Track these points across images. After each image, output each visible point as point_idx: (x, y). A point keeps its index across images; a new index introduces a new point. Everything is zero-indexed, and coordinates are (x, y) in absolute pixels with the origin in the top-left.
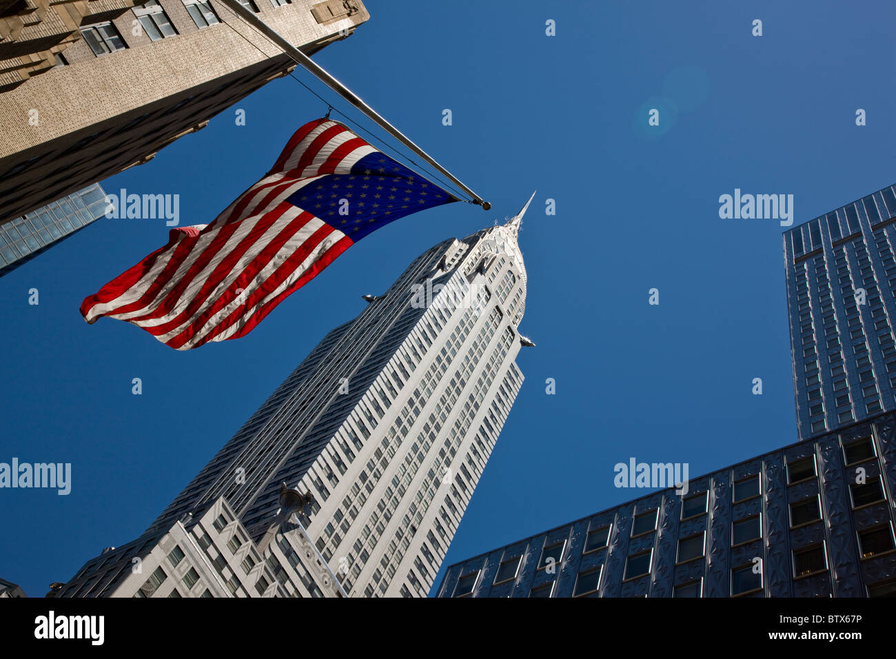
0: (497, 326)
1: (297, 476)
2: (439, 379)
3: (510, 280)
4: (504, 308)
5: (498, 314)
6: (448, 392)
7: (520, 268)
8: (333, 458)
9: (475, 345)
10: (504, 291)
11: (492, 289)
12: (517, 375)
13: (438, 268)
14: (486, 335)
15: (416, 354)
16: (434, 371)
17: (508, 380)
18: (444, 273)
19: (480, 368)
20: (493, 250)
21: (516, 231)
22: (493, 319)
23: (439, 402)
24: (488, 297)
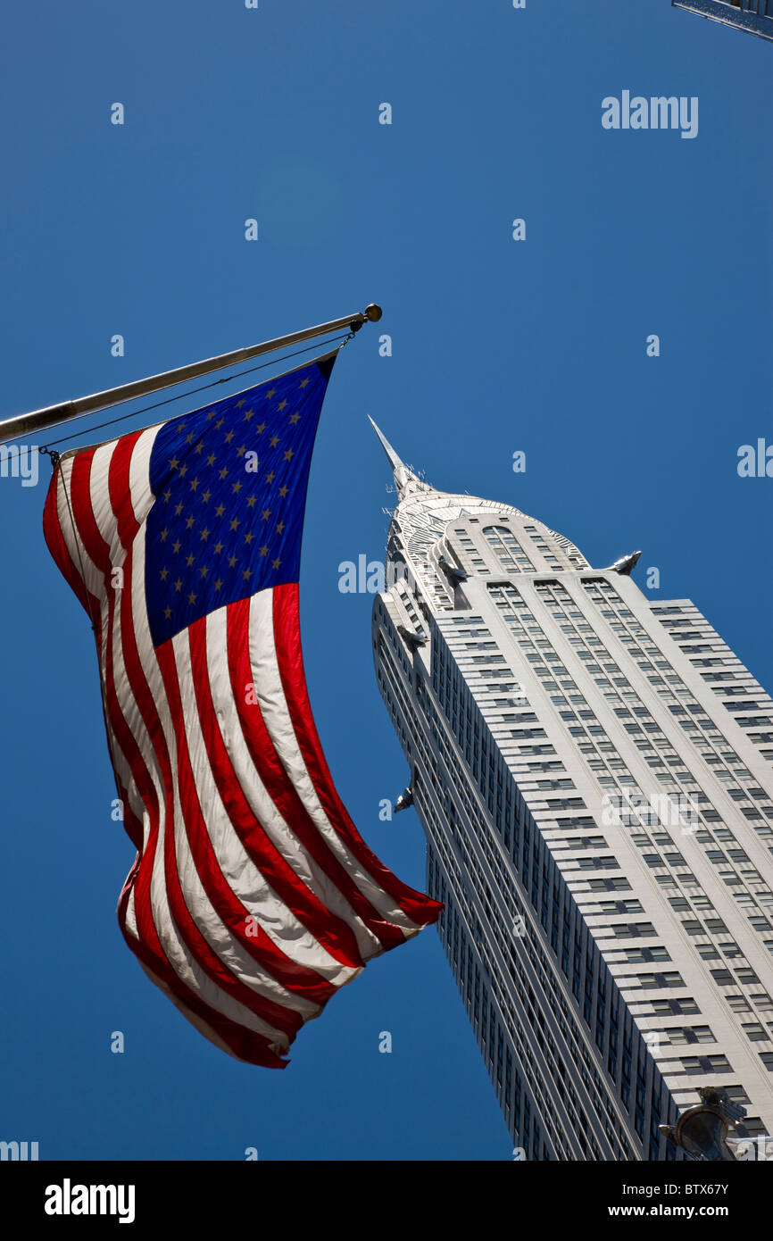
0: (571, 600)
1: (661, 1097)
2: (613, 749)
3: (501, 536)
4: (545, 572)
5: (551, 587)
6: (644, 746)
7: (490, 510)
8: (658, 1013)
9: (584, 655)
10: (514, 557)
11: (499, 574)
12: (676, 610)
13: (414, 651)
14: (575, 627)
15: (546, 767)
16: (593, 750)
17: (677, 630)
18: (428, 645)
19: (629, 667)
20: (433, 540)
21: (422, 485)
22: (555, 601)
23: (653, 771)
24: (510, 589)
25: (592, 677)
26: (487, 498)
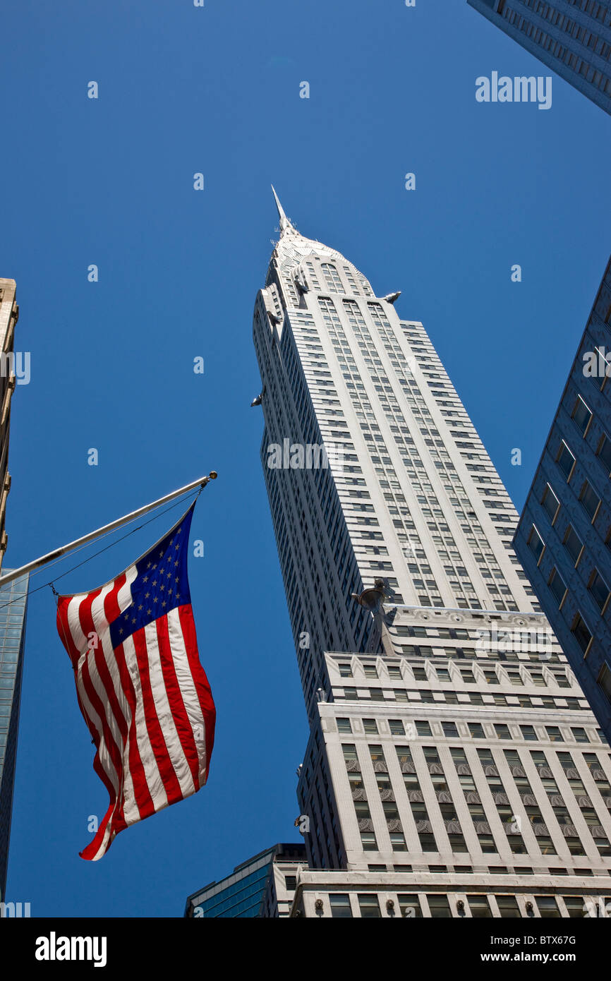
0: (360, 313)
1: (355, 580)
2: (367, 398)
3: (330, 270)
4: (350, 295)
5: (351, 304)
6: (383, 398)
7: (327, 253)
8: (363, 538)
9: (361, 344)
10: (335, 283)
11: (325, 293)
12: (413, 327)
13: (274, 325)
14: (360, 329)
15: (331, 402)
16: (357, 397)
17: (412, 338)
18: (282, 323)
19: (383, 355)
20: (293, 265)
21: (294, 230)
22: (352, 312)
23: (385, 413)
24: (330, 301)
25: (364, 357)
26: (328, 245)
